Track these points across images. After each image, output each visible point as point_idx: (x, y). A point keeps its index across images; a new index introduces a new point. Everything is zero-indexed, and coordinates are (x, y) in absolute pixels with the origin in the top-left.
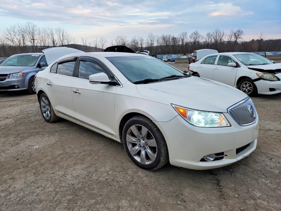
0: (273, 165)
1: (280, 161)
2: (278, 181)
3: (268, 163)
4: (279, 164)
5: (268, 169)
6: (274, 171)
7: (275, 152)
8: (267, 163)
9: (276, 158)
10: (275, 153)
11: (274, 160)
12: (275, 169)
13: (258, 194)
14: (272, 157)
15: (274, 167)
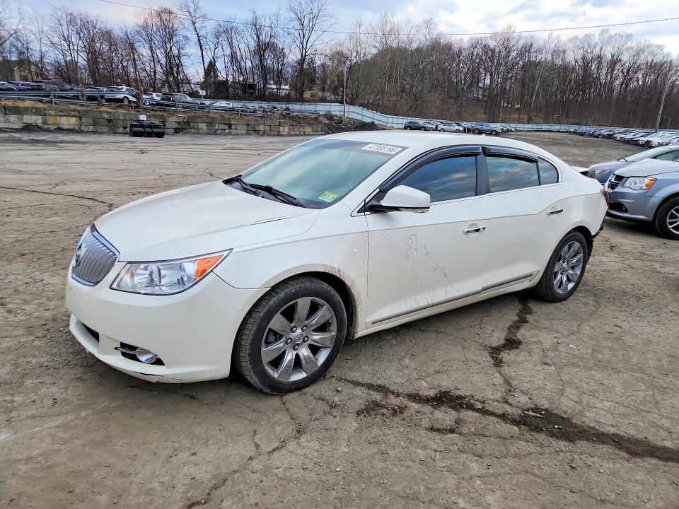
0: (43, 391)
1: (34, 407)
2: (19, 370)
3: (54, 389)
4: (32, 400)
5: (48, 379)
6: (34, 381)
7: (57, 427)
8: (56, 389)
9: (45, 410)
10: (57, 423)
11: (48, 402)
12: (33, 385)
13: (37, 343)
14: (56, 409)
15: (38, 389)
